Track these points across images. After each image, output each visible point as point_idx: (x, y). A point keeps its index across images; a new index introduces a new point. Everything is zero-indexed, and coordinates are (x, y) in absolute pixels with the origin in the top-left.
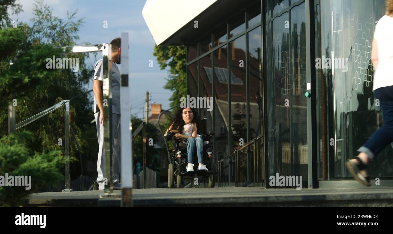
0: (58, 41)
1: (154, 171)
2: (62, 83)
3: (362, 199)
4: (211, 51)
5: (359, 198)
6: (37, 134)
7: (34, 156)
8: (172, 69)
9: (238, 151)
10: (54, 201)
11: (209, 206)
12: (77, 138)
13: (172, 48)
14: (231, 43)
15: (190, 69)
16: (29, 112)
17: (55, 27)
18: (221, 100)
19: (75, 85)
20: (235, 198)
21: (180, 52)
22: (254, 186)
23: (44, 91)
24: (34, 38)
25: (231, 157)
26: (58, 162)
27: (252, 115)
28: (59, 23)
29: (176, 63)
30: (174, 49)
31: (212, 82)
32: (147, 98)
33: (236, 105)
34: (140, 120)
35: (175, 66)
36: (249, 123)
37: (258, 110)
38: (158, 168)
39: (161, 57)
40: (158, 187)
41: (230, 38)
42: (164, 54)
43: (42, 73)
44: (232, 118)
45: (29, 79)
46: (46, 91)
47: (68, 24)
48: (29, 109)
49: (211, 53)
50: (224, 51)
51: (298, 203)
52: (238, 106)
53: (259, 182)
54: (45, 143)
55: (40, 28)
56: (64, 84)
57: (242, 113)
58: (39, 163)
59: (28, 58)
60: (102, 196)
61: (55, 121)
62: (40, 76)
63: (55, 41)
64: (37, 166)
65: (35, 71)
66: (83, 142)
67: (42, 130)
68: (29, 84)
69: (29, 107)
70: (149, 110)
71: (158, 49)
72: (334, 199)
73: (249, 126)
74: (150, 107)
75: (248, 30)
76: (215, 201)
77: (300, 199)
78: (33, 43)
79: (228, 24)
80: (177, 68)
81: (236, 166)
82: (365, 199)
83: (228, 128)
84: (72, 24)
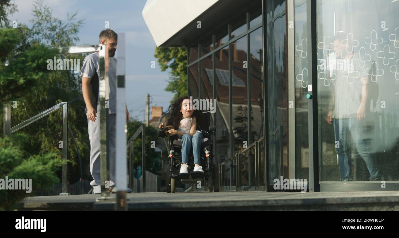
0: (58, 43)
1: (155, 174)
2: (61, 86)
3: (363, 202)
4: (212, 52)
5: (360, 201)
6: (36, 137)
7: (29, 159)
8: (173, 71)
9: (239, 154)
10: (49, 204)
11: (207, 210)
12: (77, 141)
13: (174, 50)
14: (232, 44)
15: (191, 71)
16: (28, 115)
17: (55, 29)
18: (222, 102)
19: (74, 87)
20: (233, 201)
21: (181, 53)
22: (255, 190)
23: (43, 93)
24: (33, 40)
25: (232, 160)
26: (53, 165)
27: (254, 118)
28: (59, 25)
29: (177, 64)
30: (175, 50)
31: (213, 84)
32: (148, 101)
33: (238, 107)
34: (140, 123)
35: (176, 68)
36: (251, 126)
37: (261, 113)
38: (159, 172)
39: (162, 59)
40: (159, 191)
41: (231, 39)
42: (166, 56)
43: (37, 74)
44: (234, 121)
45: (25, 81)
46: (45, 93)
47: (68, 26)
48: (28, 112)
49: (212, 54)
50: (225, 52)
51: (297, 206)
52: (240, 108)
53: (260, 186)
54: (44, 146)
55: (39, 30)
56: (64, 87)
57: (244, 116)
58: (34, 166)
59: (24, 58)
60: (99, 200)
61: (55, 124)
62: (35, 77)
63: (55, 43)
64: (32, 169)
65: (30, 72)
66: (83, 145)
67: (41, 133)
68: (24, 85)
69: (28, 109)
70: (150, 113)
71: (159, 50)
72: (334, 203)
73: (250, 129)
74: (151, 109)
75: (250, 31)
76: (213, 205)
77: (300, 203)
78: (32, 45)
79: (229, 25)
80: (178, 70)
81: (237, 169)
82: (365, 202)
83: (229, 131)
84: (72, 25)
